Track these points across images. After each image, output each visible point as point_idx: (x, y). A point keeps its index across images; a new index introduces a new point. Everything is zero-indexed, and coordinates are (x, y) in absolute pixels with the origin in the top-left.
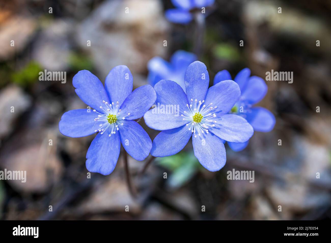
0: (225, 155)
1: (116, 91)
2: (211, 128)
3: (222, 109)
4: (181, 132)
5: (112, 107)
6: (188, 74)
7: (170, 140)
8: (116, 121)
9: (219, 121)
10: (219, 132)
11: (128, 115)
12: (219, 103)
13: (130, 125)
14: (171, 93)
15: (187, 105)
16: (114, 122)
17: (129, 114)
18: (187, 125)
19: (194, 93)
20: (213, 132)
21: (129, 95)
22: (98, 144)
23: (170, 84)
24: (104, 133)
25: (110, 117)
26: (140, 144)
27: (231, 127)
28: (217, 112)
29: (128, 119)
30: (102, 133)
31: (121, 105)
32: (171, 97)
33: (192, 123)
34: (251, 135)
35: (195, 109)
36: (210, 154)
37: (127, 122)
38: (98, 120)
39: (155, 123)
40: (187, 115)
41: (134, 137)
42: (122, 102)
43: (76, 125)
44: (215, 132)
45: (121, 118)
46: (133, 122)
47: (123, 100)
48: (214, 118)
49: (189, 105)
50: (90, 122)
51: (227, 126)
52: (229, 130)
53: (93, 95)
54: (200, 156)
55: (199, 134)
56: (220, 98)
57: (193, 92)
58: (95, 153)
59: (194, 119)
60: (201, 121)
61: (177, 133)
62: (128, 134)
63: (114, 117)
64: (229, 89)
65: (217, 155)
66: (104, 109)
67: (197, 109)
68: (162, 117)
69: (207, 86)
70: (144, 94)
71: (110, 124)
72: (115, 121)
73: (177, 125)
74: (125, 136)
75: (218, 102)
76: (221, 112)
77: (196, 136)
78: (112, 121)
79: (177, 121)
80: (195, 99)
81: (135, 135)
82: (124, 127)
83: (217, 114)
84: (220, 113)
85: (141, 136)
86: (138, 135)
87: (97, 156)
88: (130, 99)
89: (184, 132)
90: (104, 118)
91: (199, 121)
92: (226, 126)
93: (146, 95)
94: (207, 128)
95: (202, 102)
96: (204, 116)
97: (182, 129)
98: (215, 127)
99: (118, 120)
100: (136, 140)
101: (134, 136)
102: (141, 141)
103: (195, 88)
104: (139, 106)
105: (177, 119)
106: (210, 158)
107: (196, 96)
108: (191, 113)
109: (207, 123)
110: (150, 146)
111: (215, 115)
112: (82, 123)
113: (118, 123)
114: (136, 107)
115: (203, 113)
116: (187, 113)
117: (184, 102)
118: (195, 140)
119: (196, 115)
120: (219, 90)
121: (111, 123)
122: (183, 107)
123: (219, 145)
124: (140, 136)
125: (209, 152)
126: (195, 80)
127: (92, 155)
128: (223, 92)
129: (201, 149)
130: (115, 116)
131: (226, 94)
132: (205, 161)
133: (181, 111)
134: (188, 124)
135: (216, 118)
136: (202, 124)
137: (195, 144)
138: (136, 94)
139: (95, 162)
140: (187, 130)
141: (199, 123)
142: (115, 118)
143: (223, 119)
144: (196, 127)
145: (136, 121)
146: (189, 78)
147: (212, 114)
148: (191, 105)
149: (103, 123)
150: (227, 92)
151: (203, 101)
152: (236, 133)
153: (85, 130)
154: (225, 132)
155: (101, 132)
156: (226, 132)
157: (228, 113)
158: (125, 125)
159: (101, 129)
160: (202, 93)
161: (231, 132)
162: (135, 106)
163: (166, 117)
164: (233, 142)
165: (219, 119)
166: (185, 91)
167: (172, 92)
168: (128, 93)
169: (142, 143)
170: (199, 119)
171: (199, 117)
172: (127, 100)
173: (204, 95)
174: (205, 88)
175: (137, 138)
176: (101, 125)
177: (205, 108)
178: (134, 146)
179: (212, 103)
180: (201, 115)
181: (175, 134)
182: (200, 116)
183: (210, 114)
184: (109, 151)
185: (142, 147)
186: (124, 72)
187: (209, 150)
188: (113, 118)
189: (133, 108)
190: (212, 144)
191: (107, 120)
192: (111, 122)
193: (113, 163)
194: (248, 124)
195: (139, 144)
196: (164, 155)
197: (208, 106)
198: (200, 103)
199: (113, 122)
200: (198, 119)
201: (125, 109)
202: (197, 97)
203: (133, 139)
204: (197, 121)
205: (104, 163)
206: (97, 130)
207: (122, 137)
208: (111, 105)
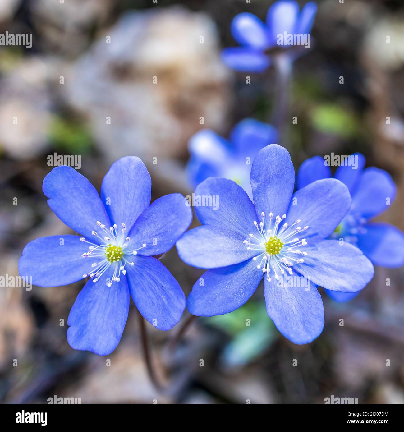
0: (322, 315)
1: (122, 203)
2: (298, 265)
3: (317, 231)
4: (244, 272)
5: (114, 231)
6: (257, 167)
7: (224, 285)
8: (122, 258)
9: (313, 252)
10: (312, 271)
11: (142, 248)
12: (312, 220)
13: (147, 265)
14: (225, 201)
15: (255, 223)
16: (118, 260)
17: (144, 245)
18: (255, 258)
19: (268, 201)
20: (300, 271)
21: (145, 210)
22: (90, 299)
23: (225, 185)
24: (99, 280)
25: (110, 251)
26: (164, 299)
27: (333, 263)
28: (310, 236)
29: (142, 254)
30: (95, 280)
31: (130, 227)
32: (226, 208)
33: (263, 256)
34: (369, 279)
35: (269, 231)
36: (295, 312)
37: (142, 259)
38: (89, 256)
39: (196, 256)
40: (255, 240)
41: (153, 287)
42: (132, 224)
43: (50, 264)
44: (305, 272)
45: (131, 252)
46: (152, 260)
47: (133, 219)
48: (303, 246)
49: (259, 222)
50: (75, 259)
51: (327, 262)
52: (330, 269)
53: (80, 210)
54: (278, 316)
55: (275, 275)
56: (314, 210)
57: (266, 200)
58: (85, 315)
59: (267, 247)
60: (279, 252)
61: (236, 273)
62: (143, 281)
63: (117, 251)
64: (330, 195)
65: (307, 315)
66: (100, 235)
67: (273, 230)
68: (210, 245)
69: (291, 188)
70: (170, 209)
71: (110, 263)
72: (119, 257)
73: (236, 259)
74: (137, 285)
75: (311, 218)
76: (317, 236)
77: (270, 278)
78: (114, 258)
79: (236, 252)
80: (269, 212)
81: (156, 283)
82: (136, 269)
83: (308, 239)
84: (315, 237)
85: (166, 286)
86: (161, 282)
87: (88, 320)
88: (146, 217)
89: (249, 272)
90: (100, 251)
91: (276, 252)
92: (325, 260)
93: (173, 212)
94: (291, 264)
95: (281, 217)
96: (285, 243)
97: (245, 266)
98: (305, 262)
99: (125, 256)
100: (158, 291)
101: (154, 284)
102: (165, 294)
103: (269, 192)
104: (161, 231)
105: (236, 248)
106: (295, 319)
107: (271, 207)
108: (261, 236)
109: (291, 255)
110: (182, 304)
111: (306, 241)
112: (60, 261)
113: (126, 261)
114: (157, 233)
115: (282, 237)
116: (254, 237)
117: (249, 217)
118: (269, 285)
119: (271, 240)
120: (313, 195)
121: (112, 262)
122: (248, 227)
123: (312, 296)
124: (164, 286)
125: (294, 308)
126: (269, 177)
127: (79, 319)
128: (319, 199)
129: (280, 304)
130: (120, 248)
131: (326, 204)
132: (287, 326)
133: (244, 233)
134: (257, 257)
135: (306, 246)
136: (282, 256)
137: (269, 293)
138: (157, 209)
139: (84, 333)
140: (254, 268)
141: (276, 257)
142: (119, 252)
143: (319, 249)
144: (272, 262)
145: (157, 258)
146: (258, 174)
147: (300, 240)
148: (262, 224)
149: (99, 260)
150: (328, 201)
151: (284, 216)
152: (343, 274)
153: (66, 274)
154: (322, 272)
155: (95, 277)
156: (325, 272)
157: (329, 238)
158: (138, 264)
159: (94, 273)
160: (282, 202)
161: (334, 272)
162: (155, 231)
163: (216, 245)
164: (337, 290)
165: (313, 248)
166: (251, 198)
167: (227, 200)
168: (142, 206)
169: (168, 298)
170: (276, 248)
171: (276, 244)
172: (141, 220)
173: (286, 204)
174: (288, 193)
175: (160, 288)
176: (94, 265)
177: (286, 229)
178: (155, 302)
179: (299, 221)
180: (280, 241)
181: (231, 275)
182: (278, 243)
183: (297, 239)
184: (108, 311)
185: (167, 306)
186: (135, 168)
187: (294, 304)
188: (115, 253)
189: (152, 234)
190: (299, 294)
191: (105, 256)
192: (113, 260)
193: (117, 333)
194: (364, 257)
195: (162, 299)
196: (213, 313)
197: (293, 225)
198: (279, 219)
199: (116, 260)
200: (274, 249)
201: (138, 236)
202: (273, 209)
203: (152, 290)
204: (273, 252)
205: (99, 333)
206: (87, 274)
207: (133, 286)
208: (111, 228)
